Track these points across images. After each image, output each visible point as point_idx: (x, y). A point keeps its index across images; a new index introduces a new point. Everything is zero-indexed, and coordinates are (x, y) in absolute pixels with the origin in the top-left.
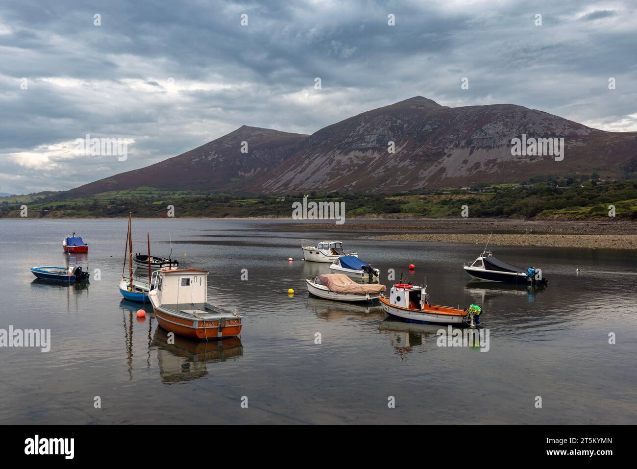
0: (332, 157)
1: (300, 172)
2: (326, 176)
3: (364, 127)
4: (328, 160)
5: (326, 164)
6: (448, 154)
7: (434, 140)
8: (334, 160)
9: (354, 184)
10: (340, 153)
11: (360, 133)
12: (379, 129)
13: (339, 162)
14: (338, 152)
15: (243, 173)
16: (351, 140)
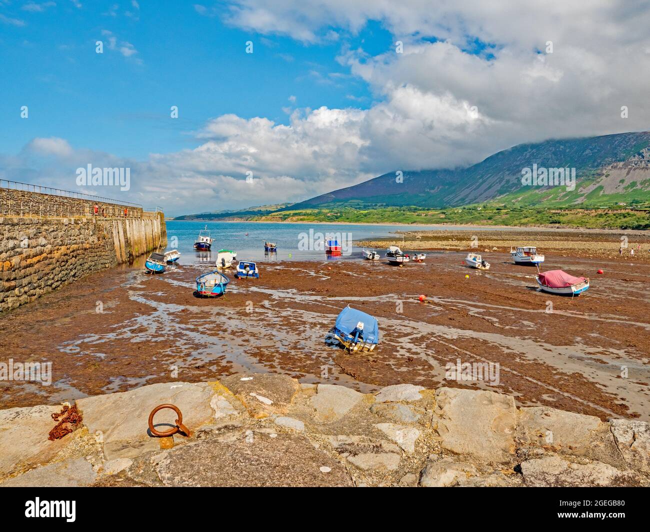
0: (502, 177)
1: (475, 189)
2: (496, 193)
3: (530, 152)
4: (499, 179)
5: (497, 183)
6: (606, 174)
7: (594, 162)
8: (504, 180)
9: (520, 199)
10: (509, 174)
11: (527, 157)
12: (544, 154)
13: (508, 181)
14: (507, 173)
15: (428, 190)
16: (518, 163)
